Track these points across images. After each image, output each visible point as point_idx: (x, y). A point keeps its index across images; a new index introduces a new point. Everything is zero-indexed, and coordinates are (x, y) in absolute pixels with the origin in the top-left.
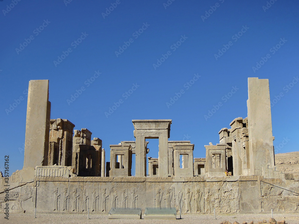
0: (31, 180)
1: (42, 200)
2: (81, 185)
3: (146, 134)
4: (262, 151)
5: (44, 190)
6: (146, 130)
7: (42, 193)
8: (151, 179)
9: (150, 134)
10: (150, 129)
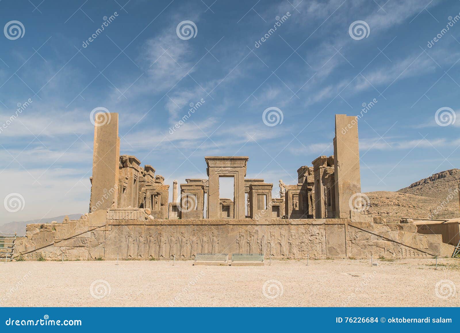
0: (102, 224)
1: (115, 245)
2: (158, 229)
3: (221, 172)
4: (349, 192)
5: (117, 235)
6: (221, 168)
7: (115, 237)
8: (233, 221)
9: (225, 172)
10: (225, 166)
